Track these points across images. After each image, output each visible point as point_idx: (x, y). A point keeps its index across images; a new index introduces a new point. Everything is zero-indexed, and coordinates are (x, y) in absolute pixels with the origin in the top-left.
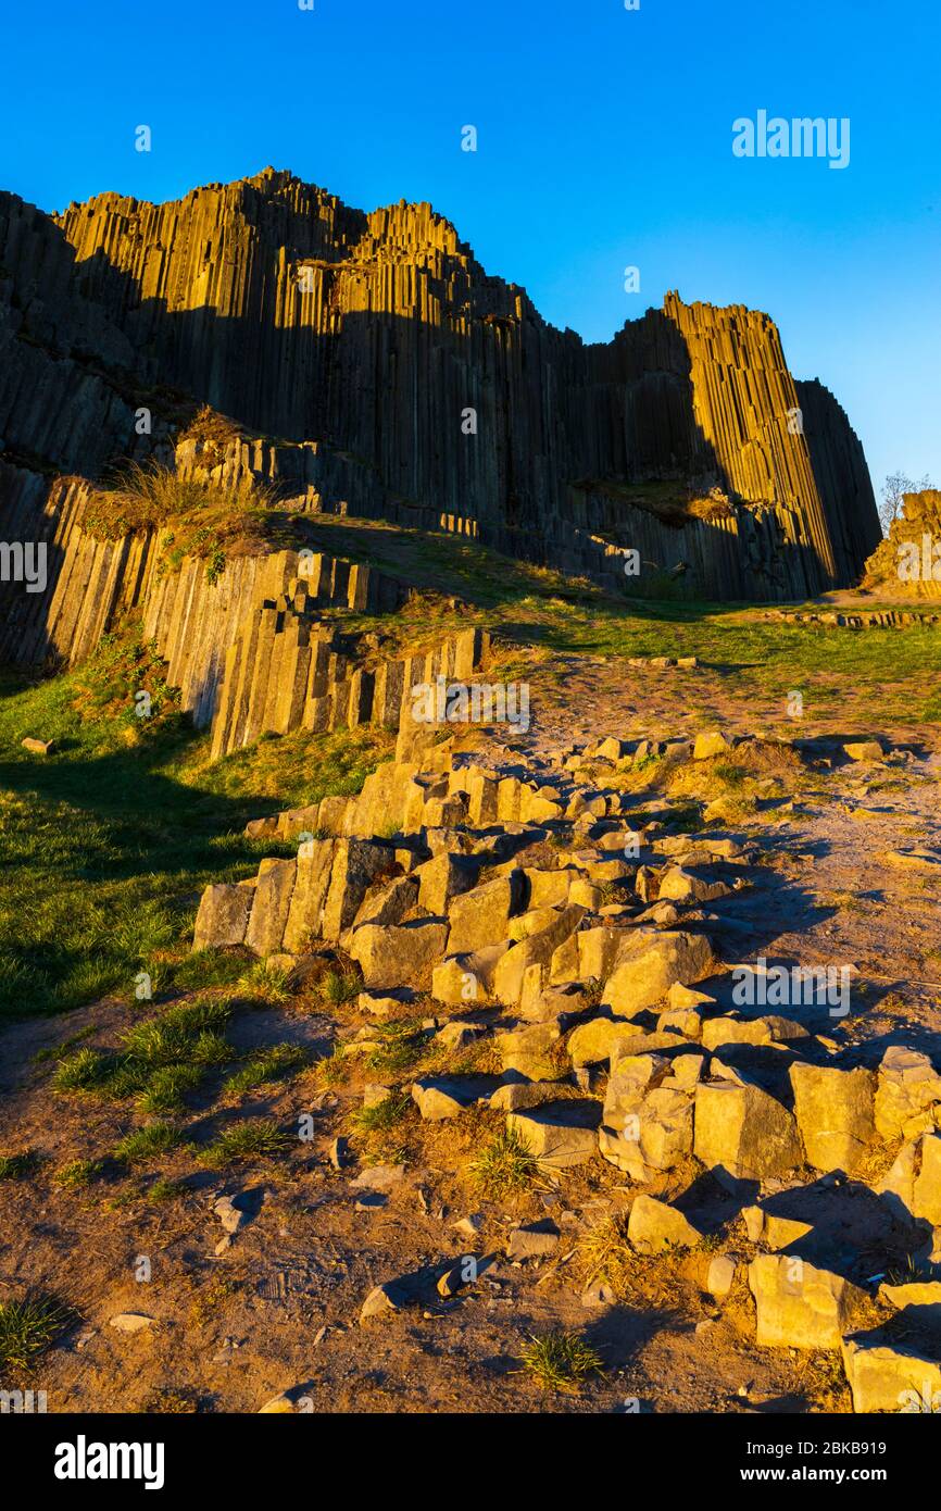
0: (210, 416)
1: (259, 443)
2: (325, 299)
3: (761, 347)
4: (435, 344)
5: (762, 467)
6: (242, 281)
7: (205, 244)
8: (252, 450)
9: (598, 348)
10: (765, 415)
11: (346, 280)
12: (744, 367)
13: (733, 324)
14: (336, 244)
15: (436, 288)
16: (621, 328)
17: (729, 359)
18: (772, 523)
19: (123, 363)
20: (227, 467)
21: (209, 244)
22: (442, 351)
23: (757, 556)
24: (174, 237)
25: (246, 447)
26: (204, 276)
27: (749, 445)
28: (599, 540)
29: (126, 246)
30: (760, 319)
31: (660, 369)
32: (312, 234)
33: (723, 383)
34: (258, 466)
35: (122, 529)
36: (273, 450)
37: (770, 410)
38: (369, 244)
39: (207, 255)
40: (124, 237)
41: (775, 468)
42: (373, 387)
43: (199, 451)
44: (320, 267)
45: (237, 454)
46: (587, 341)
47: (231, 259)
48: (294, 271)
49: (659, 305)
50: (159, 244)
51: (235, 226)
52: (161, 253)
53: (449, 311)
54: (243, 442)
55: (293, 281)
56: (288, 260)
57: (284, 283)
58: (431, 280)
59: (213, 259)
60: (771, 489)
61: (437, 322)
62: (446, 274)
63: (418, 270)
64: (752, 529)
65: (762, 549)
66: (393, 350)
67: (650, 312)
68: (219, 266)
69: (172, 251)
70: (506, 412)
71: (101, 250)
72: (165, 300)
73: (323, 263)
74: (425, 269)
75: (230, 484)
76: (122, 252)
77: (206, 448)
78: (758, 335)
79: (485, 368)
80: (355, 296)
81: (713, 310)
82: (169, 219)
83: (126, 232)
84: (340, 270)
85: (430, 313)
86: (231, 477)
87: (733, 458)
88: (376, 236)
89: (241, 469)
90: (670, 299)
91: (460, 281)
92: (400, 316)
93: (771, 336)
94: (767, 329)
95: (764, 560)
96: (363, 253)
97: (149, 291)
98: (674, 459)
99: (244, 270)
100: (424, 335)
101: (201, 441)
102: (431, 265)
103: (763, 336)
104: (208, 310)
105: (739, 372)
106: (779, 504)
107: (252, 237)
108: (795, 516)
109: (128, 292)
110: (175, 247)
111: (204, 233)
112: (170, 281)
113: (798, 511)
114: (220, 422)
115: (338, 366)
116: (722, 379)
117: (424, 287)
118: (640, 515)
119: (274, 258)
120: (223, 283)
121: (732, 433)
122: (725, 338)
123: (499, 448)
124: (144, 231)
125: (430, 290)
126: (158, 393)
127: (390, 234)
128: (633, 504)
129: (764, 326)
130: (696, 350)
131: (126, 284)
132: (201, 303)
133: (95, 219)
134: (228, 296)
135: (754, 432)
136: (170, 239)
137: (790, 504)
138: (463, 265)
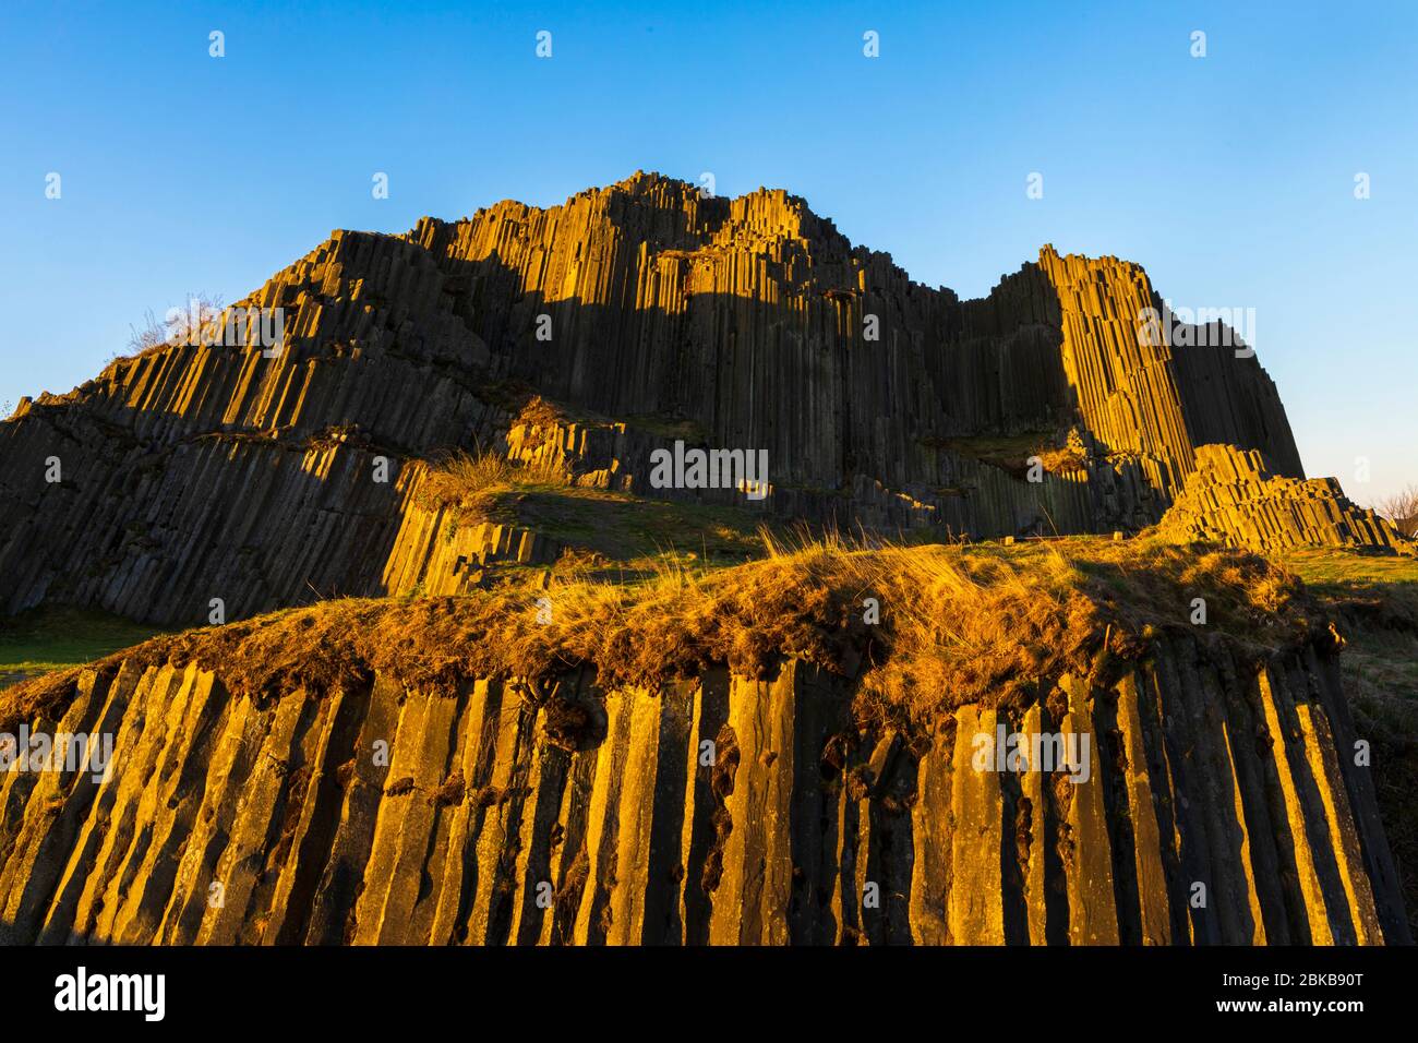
0: (540, 404)
1: (573, 427)
2: (680, 285)
3: (1129, 298)
4: (772, 322)
5: (1129, 417)
6: (606, 275)
7: (577, 244)
8: (567, 433)
9: (975, 304)
10: (1133, 365)
11: (699, 268)
12: (1111, 318)
13: (1100, 275)
14: (698, 232)
15: (774, 270)
16: (997, 282)
17: (1097, 312)
18: (1136, 474)
19: (480, 362)
20: (546, 447)
21: (580, 244)
22: (778, 327)
23: (1115, 508)
24: (554, 239)
25: (562, 430)
26: (574, 272)
27: (1115, 396)
28: (908, 498)
29: (516, 247)
30: (1129, 270)
31: (1035, 321)
32: (675, 226)
33: (1089, 336)
34: (571, 446)
35: (438, 503)
36: (584, 432)
37: (1138, 360)
38: (728, 231)
39: (578, 255)
40: (514, 239)
41: (1143, 417)
42: (715, 363)
43: (527, 435)
44: (677, 257)
45: (555, 437)
46: (963, 297)
47: (597, 257)
48: (654, 260)
49: (1034, 259)
50: (542, 245)
51: (602, 228)
52: (542, 253)
53: (786, 290)
54: (560, 426)
55: (653, 271)
56: (648, 254)
57: (645, 273)
58: (770, 265)
59: (582, 257)
60: (1137, 441)
61: (775, 300)
62: (786, 257)
63: (759, 256)
64: (1111, 480)
65: (1122, 502)
66: (734, 329)
67: (1027, 266)
68: (586, 264)
69: (551, 250)
70: (844, 378)
71: (495, 252)
72: (543, 292)
73: (680, 253)
74: (767, 256)
75: (547, 463)
76: (512, 252)
77: (533, 432)
78: (1126, 285)
79: (823, 339)
80: (704, 280)
81: (1084, 260)
82: (551, 223)
83: (517, 235)
84: (695, 258)
85: (768, 291)
86: (548, 456)
87: (1100, 408)
88: (736, 223)
89: (557, 448)
90: (1045, 253)
91: (801, 262)
92: (741, 298)
93: (1139, 285)
94: (1136, 280)
95: (1124, 511)
96: (722, 239)
97: (531, 286)
98: (1049, 410)
99: (608, 266)
100: (762, 315)
101: (530, 426)
102: (772, 250)
103: (1132, 287)
104: (576, 299)
105: (1106, 324)
106: (1145, 454)
107: (616, 237)
108: (1162, 465)
109: (515, 288)
110: (554, 248)
111: (578, 234)
112: (548, 277)
113: (1167, 461)
114: (547, 410)
115: (689, 344)
116: (1088, 331)
117: (763, 271)
118: (988, 469)
119: (636, 251)
120: (589, 278)
121: (1098, 384)
122: (1092, 290)
123: (836, 413)
124: (530, 234)
125: (769, 274)
126: (504, 387)
127: (750, 219)
128: (981, 460)
129: (1132, 275)
130: (1068, 303)
131: (513, 277)
132: (571, 295)
133: (495, 223)
134: (593, 290)
135: (1122, 383)
136: (550, 241)
137: (1158, 455)
138: (805, 247)
